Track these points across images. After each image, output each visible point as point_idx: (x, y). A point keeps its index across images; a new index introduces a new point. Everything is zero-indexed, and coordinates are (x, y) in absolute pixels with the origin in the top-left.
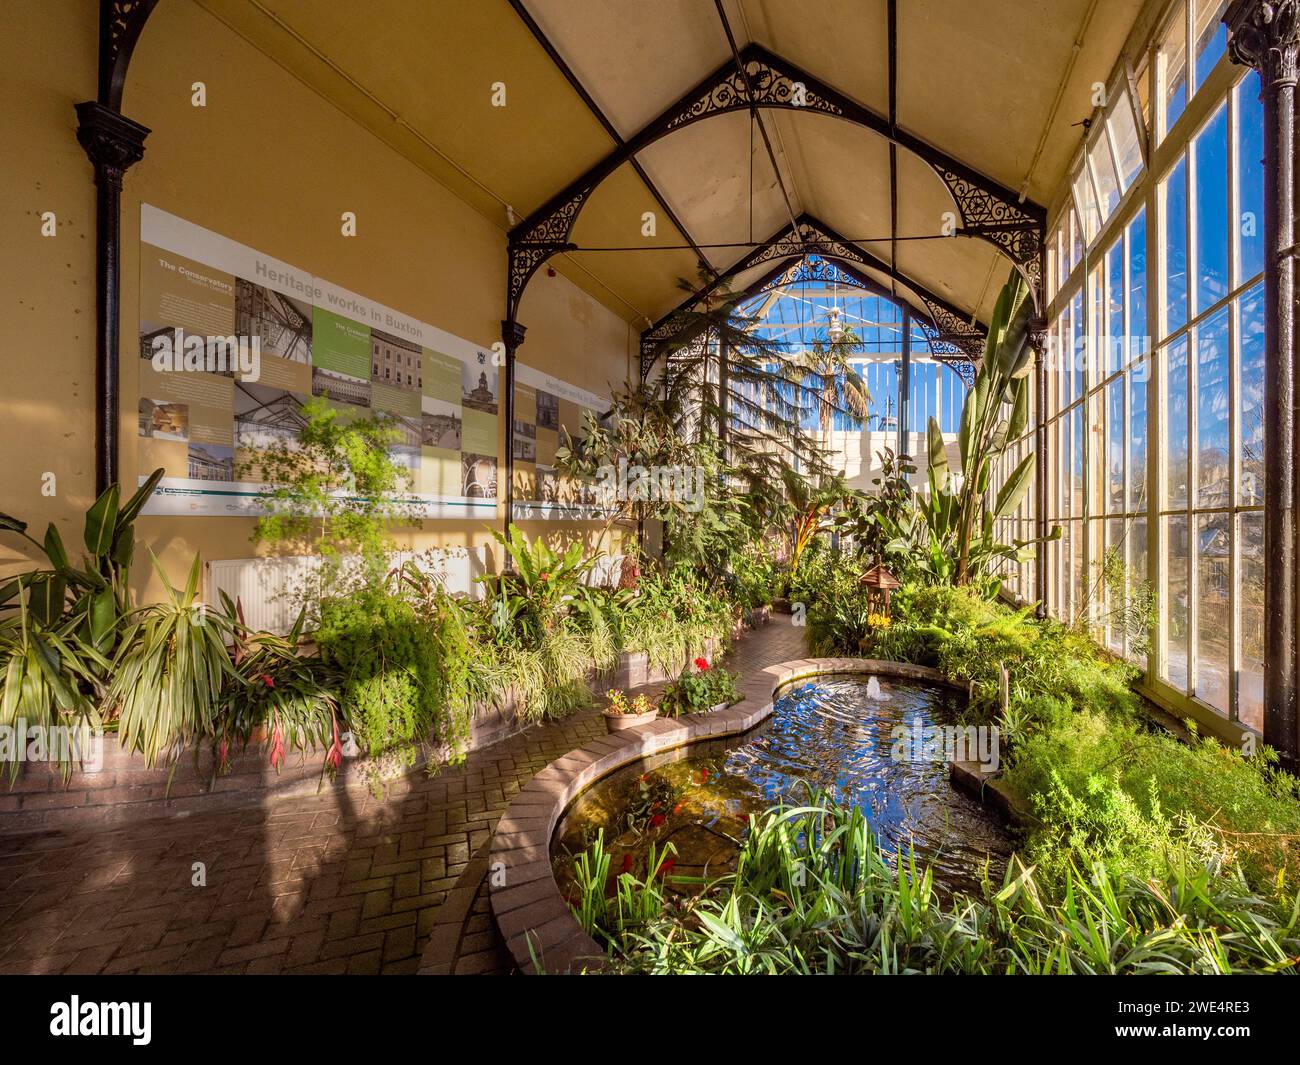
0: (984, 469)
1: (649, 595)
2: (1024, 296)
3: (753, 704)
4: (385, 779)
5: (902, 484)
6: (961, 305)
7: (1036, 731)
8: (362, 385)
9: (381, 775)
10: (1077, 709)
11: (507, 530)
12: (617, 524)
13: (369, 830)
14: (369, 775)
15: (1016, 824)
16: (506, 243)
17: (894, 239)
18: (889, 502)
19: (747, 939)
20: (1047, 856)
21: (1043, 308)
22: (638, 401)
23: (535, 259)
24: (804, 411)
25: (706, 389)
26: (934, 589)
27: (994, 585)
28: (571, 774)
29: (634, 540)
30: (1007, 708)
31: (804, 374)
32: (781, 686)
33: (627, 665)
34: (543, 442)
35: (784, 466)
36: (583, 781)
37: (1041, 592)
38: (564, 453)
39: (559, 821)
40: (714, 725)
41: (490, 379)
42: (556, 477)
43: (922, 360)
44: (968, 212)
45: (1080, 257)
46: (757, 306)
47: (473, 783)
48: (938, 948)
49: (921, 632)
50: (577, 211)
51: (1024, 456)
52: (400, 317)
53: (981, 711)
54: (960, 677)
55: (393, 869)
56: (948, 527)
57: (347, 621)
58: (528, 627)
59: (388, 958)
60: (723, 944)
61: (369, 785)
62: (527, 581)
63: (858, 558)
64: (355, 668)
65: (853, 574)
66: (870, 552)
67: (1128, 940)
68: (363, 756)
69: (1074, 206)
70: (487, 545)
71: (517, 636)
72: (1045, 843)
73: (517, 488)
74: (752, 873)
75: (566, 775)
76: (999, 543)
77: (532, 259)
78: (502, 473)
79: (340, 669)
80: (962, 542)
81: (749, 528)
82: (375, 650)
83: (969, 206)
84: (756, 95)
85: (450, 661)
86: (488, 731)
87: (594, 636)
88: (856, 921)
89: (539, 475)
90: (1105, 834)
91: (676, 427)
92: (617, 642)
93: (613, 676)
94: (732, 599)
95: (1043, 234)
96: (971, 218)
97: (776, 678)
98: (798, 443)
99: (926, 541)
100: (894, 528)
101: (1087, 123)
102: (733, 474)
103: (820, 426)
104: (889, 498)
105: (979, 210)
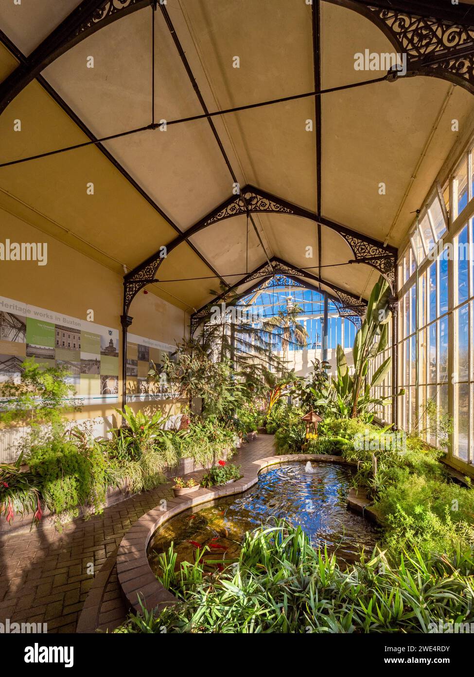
0: (366, 365)
1: (195, 432)
2: (386, 288)
3: (248, 479)
4: (63, 523)
5: (324, 374)
6: (354, 292)
7: (391, 484)
8: (51, 350)
9: (61, 522)
10: (411, 473)
11: (123, 407)
12: (178, 401)
13: (55, 547)
14: (55, 522)
15: (380, 526)
16: (123, 281)
17: (320, 267)
18: (317, 383)
19: (245, 591)
20: (394, 542)
21: (396, 293)
22: (190, 346)
23: (137, 287)
24: (274, 345)
25: (224, 338)
26: (340, 420)
27: (371, 417)
28: (157, 517)
29: (187, 407)
30: (376, 474)
31: (274, 328)
32: (261, 470)
33: (183, 464)
34: (142, 367)
35: (264, 369)
36: (162, 520)
37: (394, 419)
38: (152, 373)
39: (151, 539)
40: (228, 490)
41: (115, 342)
42: (148, 382)
43: (334, 316)
44: (357, 252)
45: (415, 270)
46: (250, 298)
47: (107, 522)
48: (339, 589)
49: (333, 440)
50: (159, 265)
51: (386, 358)
52: (69, 318)
53: (363, 476)
54: (352, 460)
55: (69, 564)
56: (347, 391)
57: (45, 456)
58: (134, 451)
59: (66, 604)
60: (233, 594)
61: (56, 527)
62: (133, 429)
63: (301, 407)
64: (49, 476)
65: (299, 415)
66: (307, 405)
67: (431, 582)
68: (52, 514)
69: (411, 247)
70: (113, 415)
71: (129, 455)
72: (393, 536)
73: (128, 388)
74: (247, 557)
75: (154, 518)
76: (373, 398)
77: (136, 287)
78: (121, 383)
79: (41, 477)
80: (354, 398)
81: (245, 398)
82: (58, 467)
83: (358, 249)
84: (250, 207)
85: (95, 469)
86: (113, 499)
87: (167, 452)
88: (298, 579)
89: (139, 382)
90: (423, 531)
91: (209, 355)
92: (179, 454)
93: (176, 470)
94: (237, 431)
95: (396, 260)
96: (359, 255)
97: (259, 466)
98: (271, 359)
99: (336, 399)
100: (320, 394)
101: (418, 211)
102: (237, 374)
103: (282, 349)
104: (317, 381)
105: (363, 251)
